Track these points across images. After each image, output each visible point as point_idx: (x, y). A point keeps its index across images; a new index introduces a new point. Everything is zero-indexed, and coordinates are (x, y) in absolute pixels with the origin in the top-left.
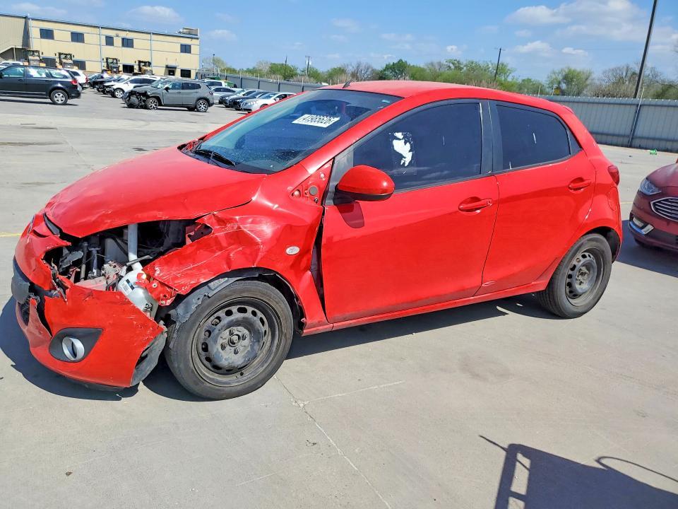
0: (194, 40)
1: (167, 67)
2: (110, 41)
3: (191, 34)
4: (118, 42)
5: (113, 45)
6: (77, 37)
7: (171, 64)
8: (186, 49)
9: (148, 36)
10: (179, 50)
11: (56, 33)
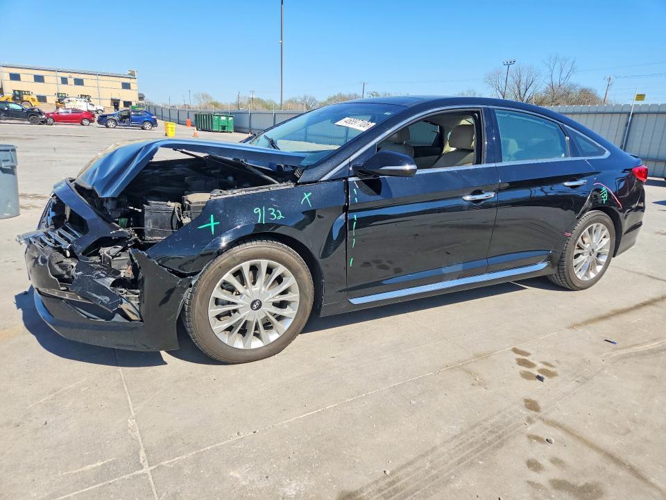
0: (132, 80)
1: (112, 100)
2: (64, 81)
3: (132, 75)
4: (71, 81)
5: (67, 84)
6: (39, 79)
7: (116, 97)
8: (126, 86)
9: (95, 77)
10: (121, 87)
11: (22, 77)
